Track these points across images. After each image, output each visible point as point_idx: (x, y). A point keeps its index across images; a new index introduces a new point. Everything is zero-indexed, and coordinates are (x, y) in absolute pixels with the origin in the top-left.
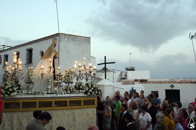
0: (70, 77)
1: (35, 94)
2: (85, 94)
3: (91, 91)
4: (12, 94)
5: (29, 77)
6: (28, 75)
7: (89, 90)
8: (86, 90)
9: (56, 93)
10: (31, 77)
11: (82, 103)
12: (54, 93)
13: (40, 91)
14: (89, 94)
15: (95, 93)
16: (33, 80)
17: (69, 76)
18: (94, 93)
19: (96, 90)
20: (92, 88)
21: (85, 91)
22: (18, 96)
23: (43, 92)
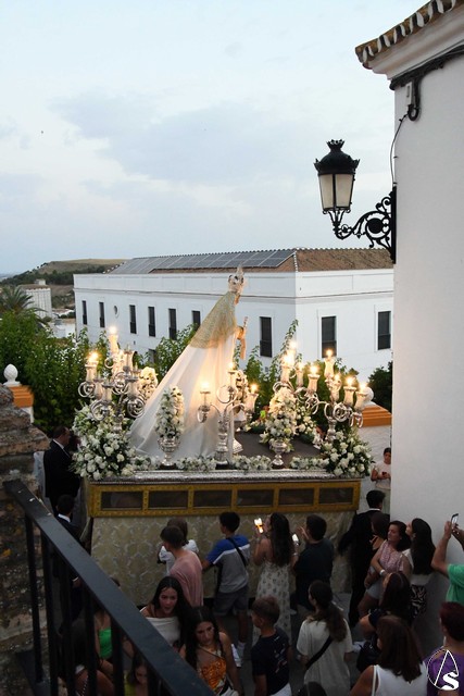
0: (287, 421)
1: (185, 469)
2: (328, 471)
3: (344, 462)
4: (125, 471)
5: (169, 420)
6: (168, 413)
7: (340, 458)
8: (330, 461)
9: (245, 467)
10: (175, 419)
11: (316, 496)
12: (238, 465)
13: (200, 461)
14: (338, 471)
15: (357, 469)
16: (181, 429)
17: (284, 417)
18: (354, 469)
19: (361, 462)
20: (351, 456)
21: (327, 461)
22: (139, 476)
23: (208, 462)
